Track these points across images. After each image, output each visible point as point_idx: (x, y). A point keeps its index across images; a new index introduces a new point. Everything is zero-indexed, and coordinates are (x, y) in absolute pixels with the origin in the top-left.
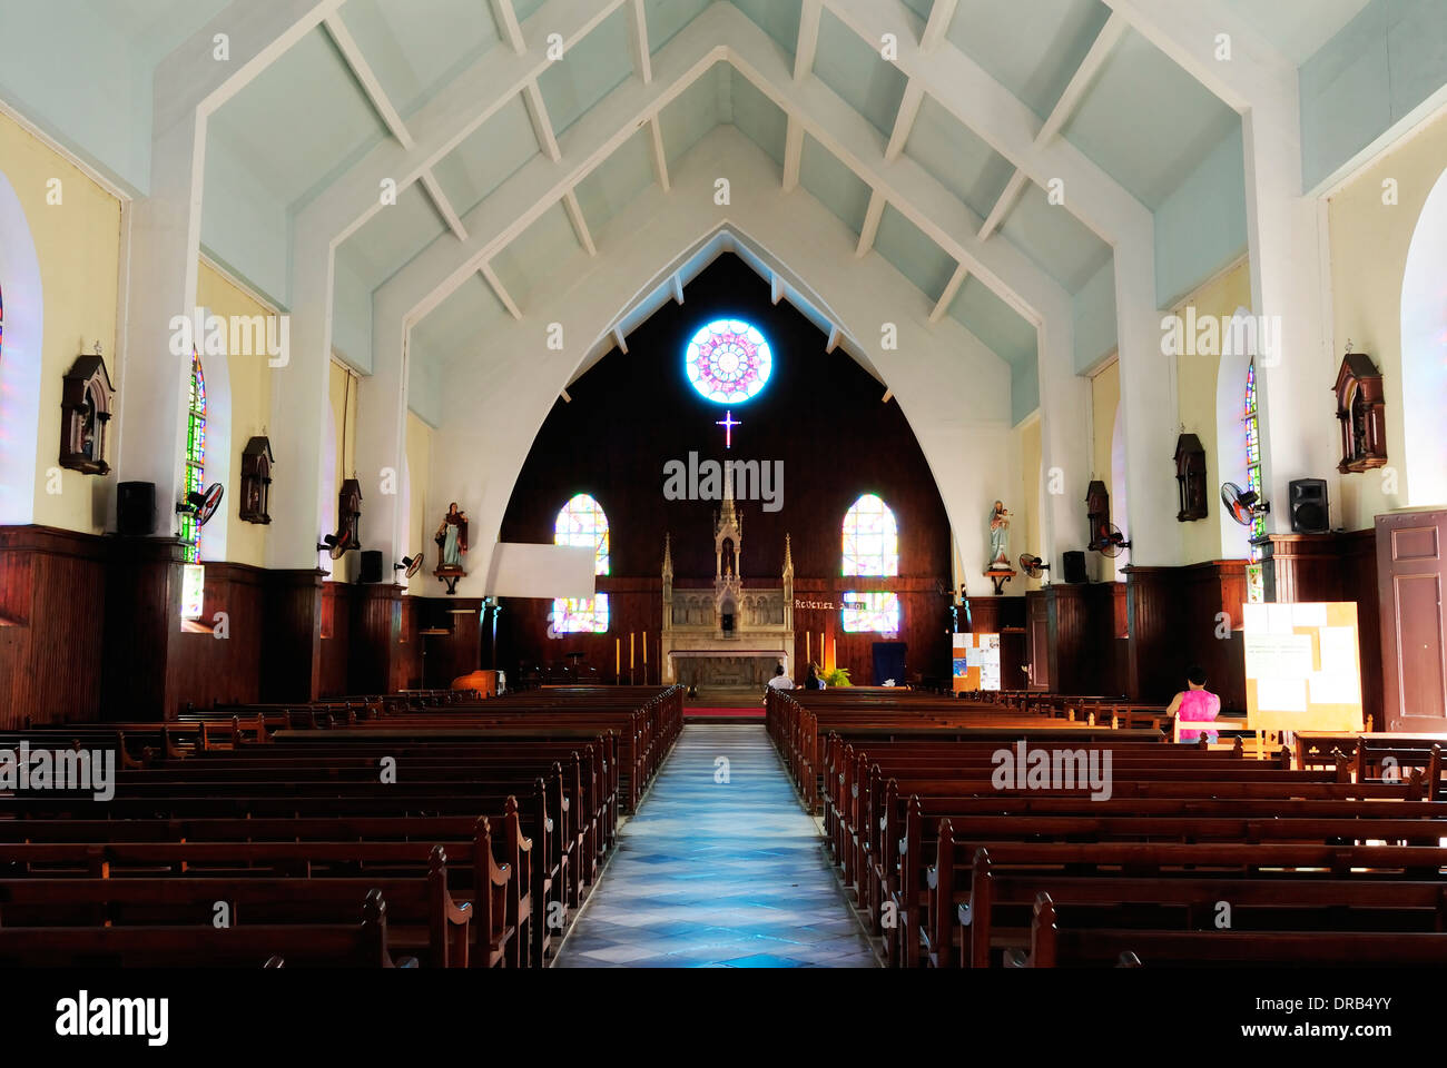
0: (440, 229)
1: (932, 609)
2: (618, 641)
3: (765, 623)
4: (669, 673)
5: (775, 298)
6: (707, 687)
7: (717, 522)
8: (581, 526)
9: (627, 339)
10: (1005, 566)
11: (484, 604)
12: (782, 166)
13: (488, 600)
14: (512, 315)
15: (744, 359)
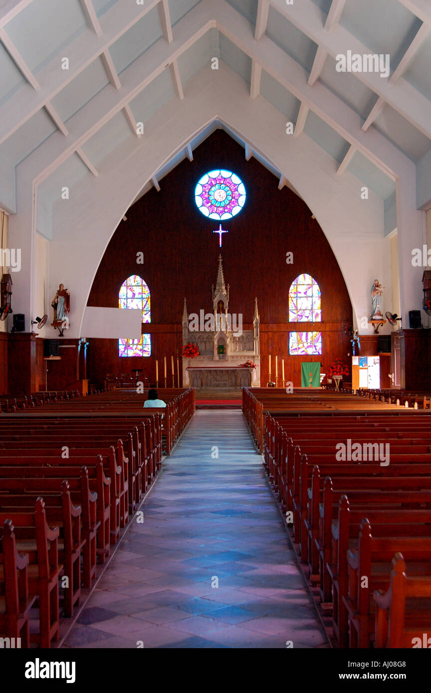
0: (53, 129)
1: (341, 341)
2: (157, 362)
3: (243, 350)
4: (187, 381)
5: (248, 157)
6: (209, 388)
7: (214, 291)
8: (134, 294)
9: (160, 183)
10: (380, 317)
11: (80, 342)
12: (250, 84)
13: (82, 340)
14: (93, 174)
15: (230, 192)
